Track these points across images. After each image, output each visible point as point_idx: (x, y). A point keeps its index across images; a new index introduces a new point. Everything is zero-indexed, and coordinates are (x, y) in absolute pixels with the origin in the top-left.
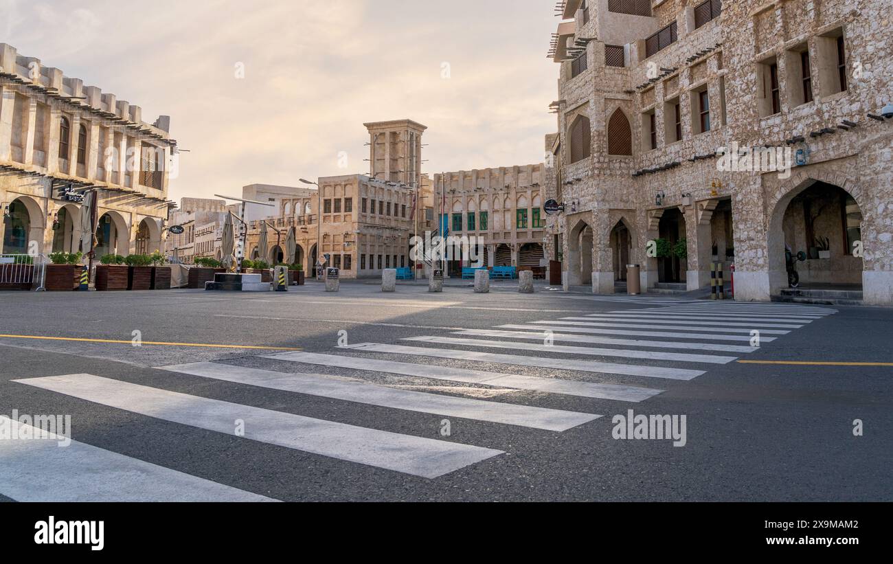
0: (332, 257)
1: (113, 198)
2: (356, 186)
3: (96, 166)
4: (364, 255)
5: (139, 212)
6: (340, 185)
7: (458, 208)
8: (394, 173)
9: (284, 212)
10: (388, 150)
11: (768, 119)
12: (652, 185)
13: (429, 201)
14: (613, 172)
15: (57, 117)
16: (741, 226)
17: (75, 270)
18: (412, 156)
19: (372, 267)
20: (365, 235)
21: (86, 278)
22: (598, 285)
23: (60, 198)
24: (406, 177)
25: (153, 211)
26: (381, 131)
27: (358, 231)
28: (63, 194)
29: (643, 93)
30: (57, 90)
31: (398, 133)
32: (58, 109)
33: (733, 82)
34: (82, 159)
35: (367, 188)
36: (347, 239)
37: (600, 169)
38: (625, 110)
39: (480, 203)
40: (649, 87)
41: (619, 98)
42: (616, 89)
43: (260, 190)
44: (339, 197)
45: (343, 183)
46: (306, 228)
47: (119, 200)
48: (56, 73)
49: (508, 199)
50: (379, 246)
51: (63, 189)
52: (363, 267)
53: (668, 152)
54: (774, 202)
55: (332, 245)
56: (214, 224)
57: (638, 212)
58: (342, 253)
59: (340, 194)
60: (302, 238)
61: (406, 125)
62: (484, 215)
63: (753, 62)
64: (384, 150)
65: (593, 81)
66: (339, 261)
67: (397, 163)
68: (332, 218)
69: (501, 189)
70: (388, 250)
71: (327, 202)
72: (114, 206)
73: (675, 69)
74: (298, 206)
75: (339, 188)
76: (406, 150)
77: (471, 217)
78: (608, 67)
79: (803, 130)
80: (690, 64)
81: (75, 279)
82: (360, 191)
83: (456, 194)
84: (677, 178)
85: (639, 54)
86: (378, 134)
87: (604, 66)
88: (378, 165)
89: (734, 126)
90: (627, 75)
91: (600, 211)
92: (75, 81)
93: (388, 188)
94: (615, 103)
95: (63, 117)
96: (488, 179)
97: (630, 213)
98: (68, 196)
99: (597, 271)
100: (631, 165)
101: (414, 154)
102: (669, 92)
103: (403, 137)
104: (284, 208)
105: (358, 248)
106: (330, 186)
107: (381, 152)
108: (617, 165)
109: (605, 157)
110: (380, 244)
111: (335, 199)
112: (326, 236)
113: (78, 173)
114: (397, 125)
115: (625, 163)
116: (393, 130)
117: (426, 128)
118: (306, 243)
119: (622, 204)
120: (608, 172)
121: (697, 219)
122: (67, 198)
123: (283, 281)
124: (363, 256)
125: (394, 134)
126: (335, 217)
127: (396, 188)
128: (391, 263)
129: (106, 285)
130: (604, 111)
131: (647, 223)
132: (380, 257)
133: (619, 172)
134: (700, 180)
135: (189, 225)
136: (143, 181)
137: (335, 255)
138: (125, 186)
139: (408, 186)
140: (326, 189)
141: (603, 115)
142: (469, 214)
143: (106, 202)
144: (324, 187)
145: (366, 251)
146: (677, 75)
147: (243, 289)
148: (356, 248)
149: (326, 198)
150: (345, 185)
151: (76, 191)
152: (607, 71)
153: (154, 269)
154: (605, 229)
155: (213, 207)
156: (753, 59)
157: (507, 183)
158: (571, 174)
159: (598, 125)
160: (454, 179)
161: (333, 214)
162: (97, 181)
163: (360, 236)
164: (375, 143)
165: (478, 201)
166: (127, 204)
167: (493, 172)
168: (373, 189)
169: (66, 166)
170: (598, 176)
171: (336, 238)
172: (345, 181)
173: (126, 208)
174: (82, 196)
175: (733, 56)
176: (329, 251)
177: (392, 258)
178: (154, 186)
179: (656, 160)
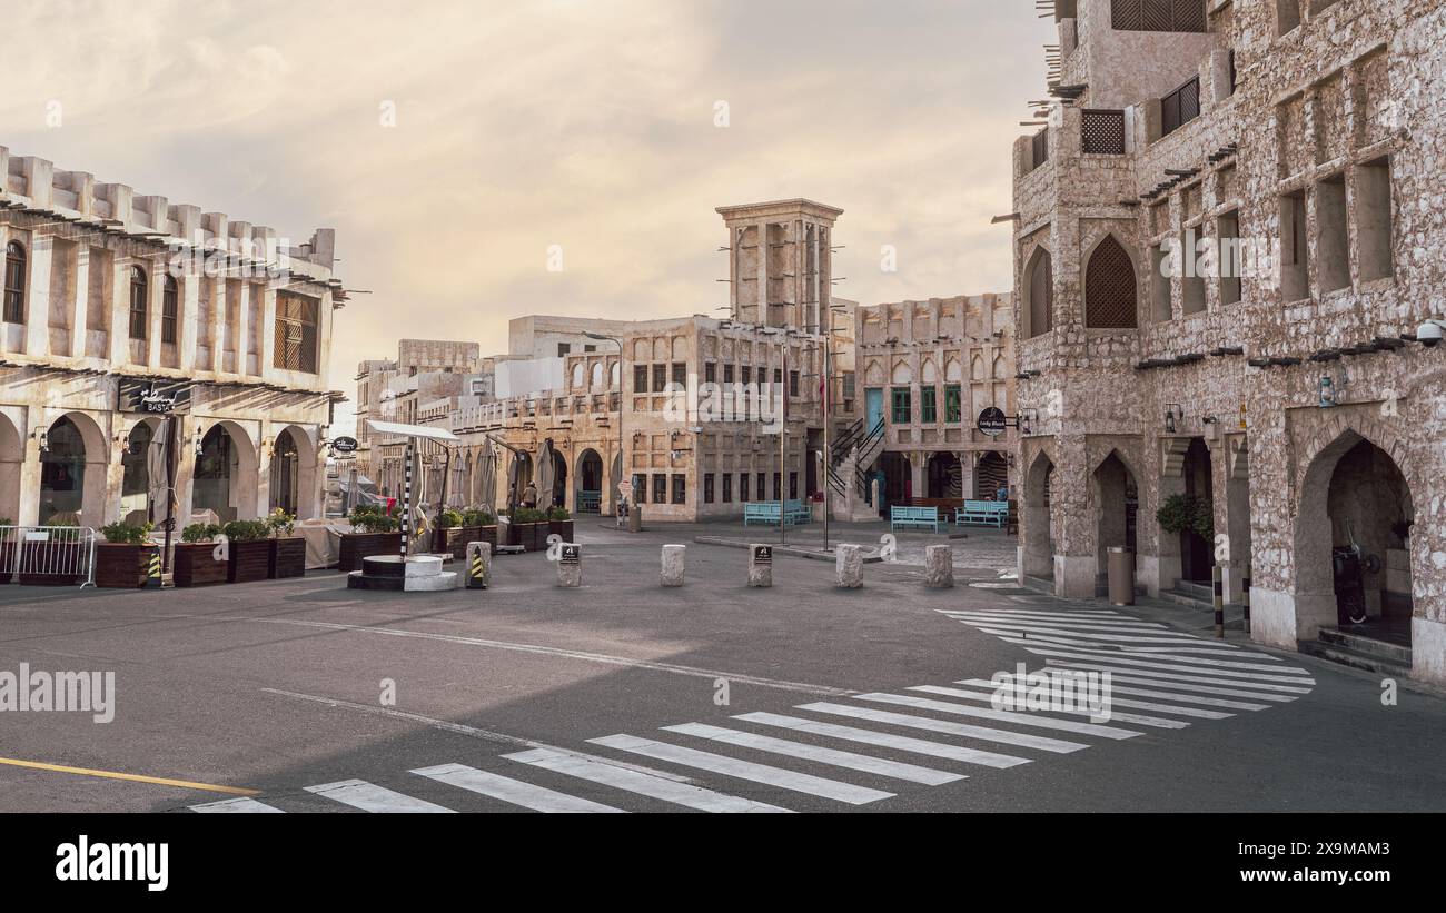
0: (650, 479)
1: (226, 399)
2: (693, 340)
3: (195, 343)
4: (712, 475)
5: (275, 417)
6: (663, 337)
7: (902, 377)
8: (776, 306)
9: (571, 382)
10: (764, 260)
11: (1295, 307)
12: (1167, 389)
13: (847, 359)
14: (1096, 363)
15: (126, 268)
16: (1261, 503)
17: (141, 553)
18: (811, 272)
19: (727, 497)
20: (713, 436)
21: (158, 566)
22: (1062, 580)
23: (133, 409)
24: (799, 316)
25: (301, 414)
26: (750, 223)
27: (698, 429)
28: (138, 402)
29: (1154, 207)
30: (122, 224)
31: (782, 225)
32: (125, 254)
33: (1249, 225)
34: (170, 336)
35: (715, 343)
36: (679, 445)
37: (1068, 357)
38: (1123, 237)
39: (946, 367)
40: (1160, 197)
41: (1109, 215)
42: (1103, 198)
43: (540, 327)
44: (663, 362)
45: (669, 335)
46: (607, 419)
47: (238, 400)
48: (121, 192)
49: (1001, 360)
50: (742, 456)
51: (138, 394)
52: (709, 497)
53: (1188, 330)
54: (1305, 463)
55: (649, 456)
56: (448, 400)
57: (1146, 439)
58: (669, 471)
59: (663, 356)
60: (598, 438)
61: (798, 209)
62: (953, 392)
63: (1275, 195)
64: (757, 260)
65: (1057, 185)
66: (664, 487)
67: (782, 286)
68: (650, 402)
69: (987, 340)
70: (762, 461)
71: (640, 371)
72: (228, 413)
73: (1195, 172)
74: (599, 369)
75: (661, 344)
76: (798, 260)
77: (928, 393)
78: (1087, 155)
79: (1339, 338)
80: (1218, 165)
81: (141, 568)
82: (701, 349)
83: (898, 350)
84: (1200, 382)
85: (1149, 129)
86: (744, 229)
87: (1078, 155)
88: (745, 289)
89: (1251, 309)
90: (1127, 169)
91: (1068, 438)
92: (154, 200)
93: (761, 338)
94: (1100, 227)
95: (136, 267)
96: (962, 318)
97: (1132, 442)
98: (146, 404)
99: (1062, 554)
100: (1134, 346)
101: (817, 269)
102: (1191, 212)
103: (793, 234)
104: (572, 374)
105: (699, 462)
106: (645, 339)
107: (750, 263)
108: (1105, 348)
109: (1078, 334)
110: (744, 452)
111: (655, 366)
112: (638, 437)
113: (164, 362)
114: (780, 211)
115: (1121, 343)
116: (772, 221)
117: (840, 212)
118: (608, 447)
119: (1114, 423)
120: (1085, 362)
121: (1229, 469)
122: (144, 408)
123: (479, 571)
124: (709, 478)
125: (775, 229)
126: (655, 400)
127: (777, 339)
128: (769, 489)
129: (190, 577)
130: (1079, 243)
131: (1161, 463)
132: (745, 477)
133: (1107, 362)
134: (1231, 393)
135: (409, 397)
136: (282, 362)
137: (656, 476)
138: (248, 374)
139: (803, 333)
140: (639, 344)
141: (1075, 252)
142: (924, 388)
143: (215, 407)
144: (635, 341)
145: (715, 468)
146: (1199, 183)
147: (405, 589)
148: (694, 463)
149: (637, 363)
150: (673, 338)
151: (160, 394)
152: (1085, 164)
153: (273, 543)
154: (1077, 474)
155: (459, 356)
156: (1275, 189)
157: (998, 327)
158: (1028, 359)
159: (1065, 271)
160: (896, 317)
161: (650, 394)
162: (198, 372)
163: (703, 438)
164: (740, 247)
165: (941, 364)
166: (252, 406)
167: (971, 302)
168: (728, 345)
169: (142, 351)
170: (1064, 371)
171: (658, 441)
172: (673, 330)
173: (250, 413)
174: (172, 401)
175: (1250, 176)
176: (644, 467)
177: (769, 479)
178: (302, 368)
179: (1171, 342)
